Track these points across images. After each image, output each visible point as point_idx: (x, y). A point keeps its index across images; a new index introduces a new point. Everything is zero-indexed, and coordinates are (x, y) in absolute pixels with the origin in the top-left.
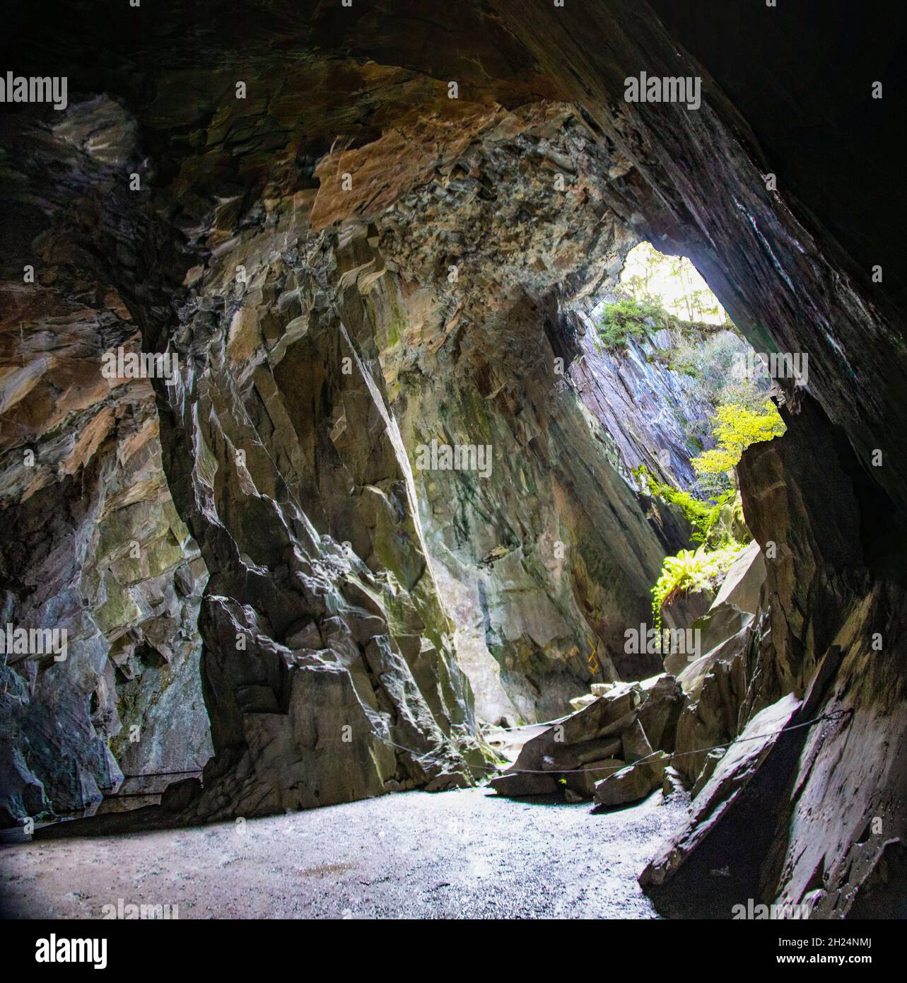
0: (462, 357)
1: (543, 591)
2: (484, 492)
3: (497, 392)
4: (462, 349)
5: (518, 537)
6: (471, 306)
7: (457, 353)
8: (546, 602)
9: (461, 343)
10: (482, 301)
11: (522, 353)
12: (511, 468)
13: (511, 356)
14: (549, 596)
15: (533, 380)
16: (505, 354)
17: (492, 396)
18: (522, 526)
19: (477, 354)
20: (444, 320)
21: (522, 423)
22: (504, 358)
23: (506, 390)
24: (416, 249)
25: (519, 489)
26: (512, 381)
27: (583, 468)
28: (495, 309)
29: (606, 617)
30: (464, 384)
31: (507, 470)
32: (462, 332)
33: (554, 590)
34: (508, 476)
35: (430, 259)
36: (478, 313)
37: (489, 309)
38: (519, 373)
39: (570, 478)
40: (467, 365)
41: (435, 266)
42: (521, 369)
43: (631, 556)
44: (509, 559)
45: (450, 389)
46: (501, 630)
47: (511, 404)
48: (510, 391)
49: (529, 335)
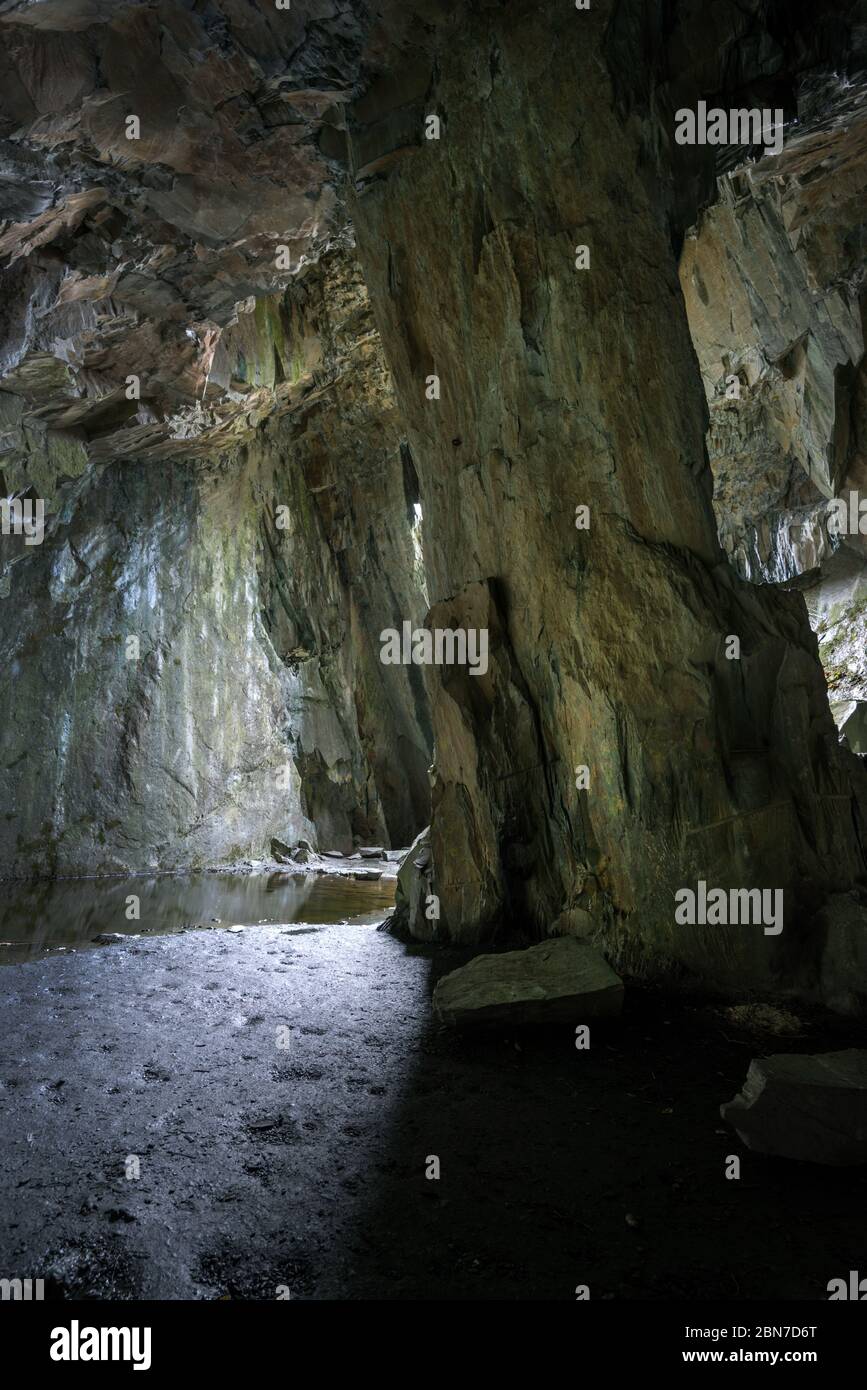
0: (303, 436)
1: (333, 707)
2: (295, 585)
3: (324, 487)
4: (309, 428)
5: (317, 645)
6: (349, 386)
7: (300, 429)
8: (335, 719)
9: (310, 420)
10: (366, 386)
11: (362, 459)
12: (322, 571)
13: (349, 458)
14: (337, 713)
15: (365, 491)
16: (345, 453)
17: (318, 490)
18: (322, 633)
19: (318, 439)
20: (314, 385)
21: (340, 529)
22: (342, 456)
23: (334, 489)
24: (355, 283)
25: (326, 594)
26: (343, 482)
27: (387, 595)
28: (371, 402)
29: (376, 749)
30: (293, 464)
31: (318, 571)
32: (317, 408)
33: (344, 708)
34: (318, 578)
35: (354, 305)
36: (349, 396)
37: (365, 399)
38: (350, 478)
39: (368, 600)
40: (301, 446)
41: (351, 317)
42: (356, 475)
43: (407, 693)
44: (311, 664)
45: (283, 461)
46: (298, 740)
47: (333, 505)
48: (336, 493)
49: (380, 445)
